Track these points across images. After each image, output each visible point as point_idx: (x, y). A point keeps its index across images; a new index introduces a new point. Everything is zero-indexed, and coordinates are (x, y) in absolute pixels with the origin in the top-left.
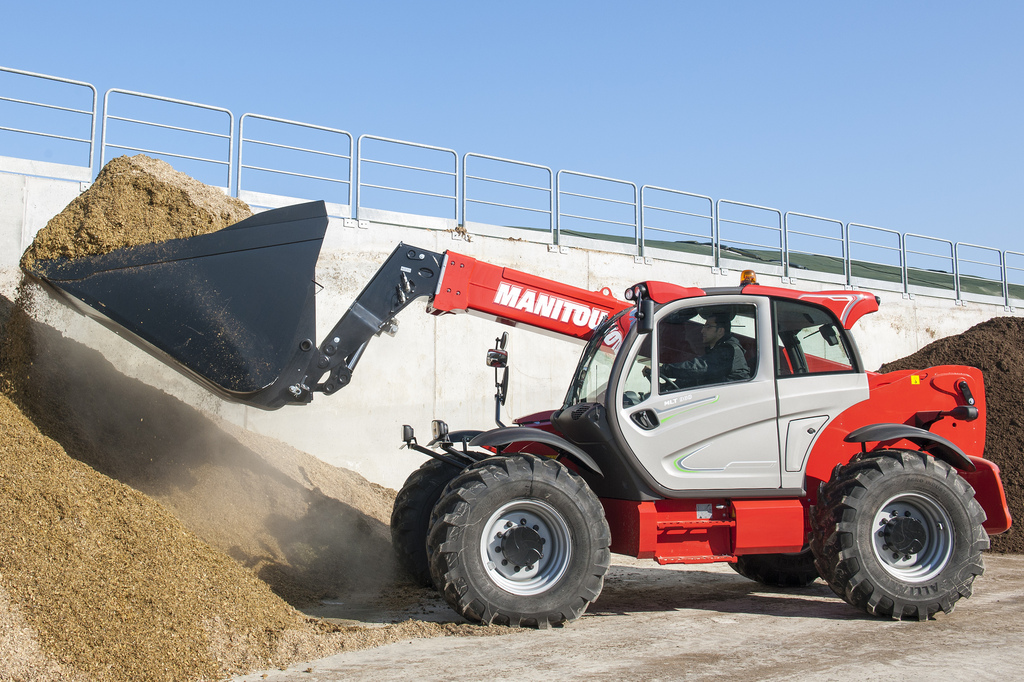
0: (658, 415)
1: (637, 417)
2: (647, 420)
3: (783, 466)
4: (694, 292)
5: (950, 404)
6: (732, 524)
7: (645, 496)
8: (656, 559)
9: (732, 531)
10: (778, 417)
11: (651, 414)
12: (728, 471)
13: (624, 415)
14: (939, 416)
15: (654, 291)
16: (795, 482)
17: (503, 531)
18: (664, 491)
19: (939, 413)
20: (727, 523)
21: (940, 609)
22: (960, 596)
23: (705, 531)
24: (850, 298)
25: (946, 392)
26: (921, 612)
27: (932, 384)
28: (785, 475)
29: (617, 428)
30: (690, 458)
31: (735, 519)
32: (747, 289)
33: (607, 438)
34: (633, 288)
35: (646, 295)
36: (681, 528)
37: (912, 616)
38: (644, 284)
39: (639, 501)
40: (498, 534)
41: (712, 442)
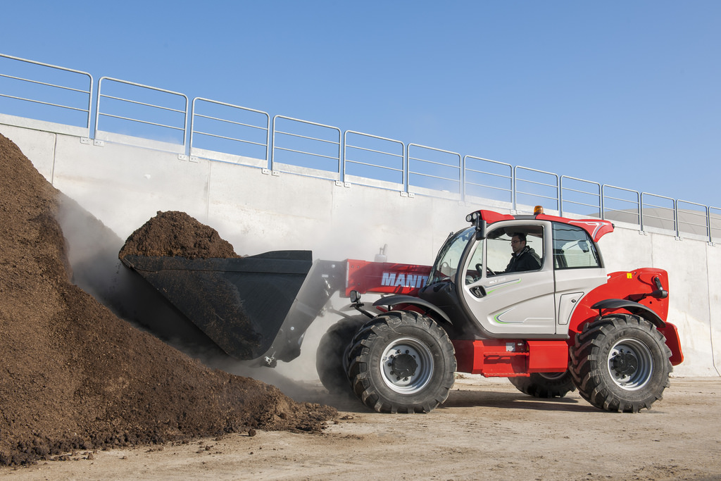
0: (486, 289)
1: (473, 290)
2: (480, 292)
3: (557, 321)
4: (508, 217)
5: (649, 290)
6: (527, 354)
7: (477, 337)
8: (482, 374)
9: (527, 358)
10: (555, 292)
11: (481, 288)
12: (525, 323)
13: (466, 289)
14: (644, 296)
15: (485, 216)
16: (563, 330)
17: (395, 355)
18: (488, 334)
19: (644, 294)
20: (524, 354)
21: (645, 407)
22: (657, 399)
23: (509, 358)
24: (597, 224)
25: (647, 283)
26: (634, 408)
27: (639, 278)
28: (558, 326)
29: (462, 296)
30: (504, 315)
31: (529, 352)
32: (538, 217)
33: (456, 302)
34: (472, 214)
35: (481, 218)
36: (498, 356)
37: (629, 410)
38: (479, 212)
39: (474, 340)
40: (391, 356)
41: (517, 306)
